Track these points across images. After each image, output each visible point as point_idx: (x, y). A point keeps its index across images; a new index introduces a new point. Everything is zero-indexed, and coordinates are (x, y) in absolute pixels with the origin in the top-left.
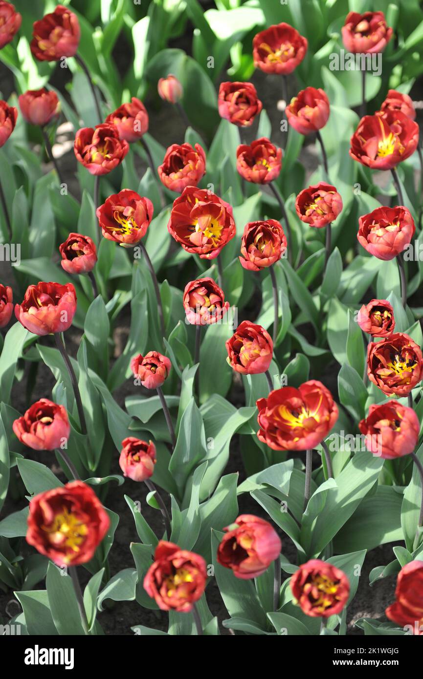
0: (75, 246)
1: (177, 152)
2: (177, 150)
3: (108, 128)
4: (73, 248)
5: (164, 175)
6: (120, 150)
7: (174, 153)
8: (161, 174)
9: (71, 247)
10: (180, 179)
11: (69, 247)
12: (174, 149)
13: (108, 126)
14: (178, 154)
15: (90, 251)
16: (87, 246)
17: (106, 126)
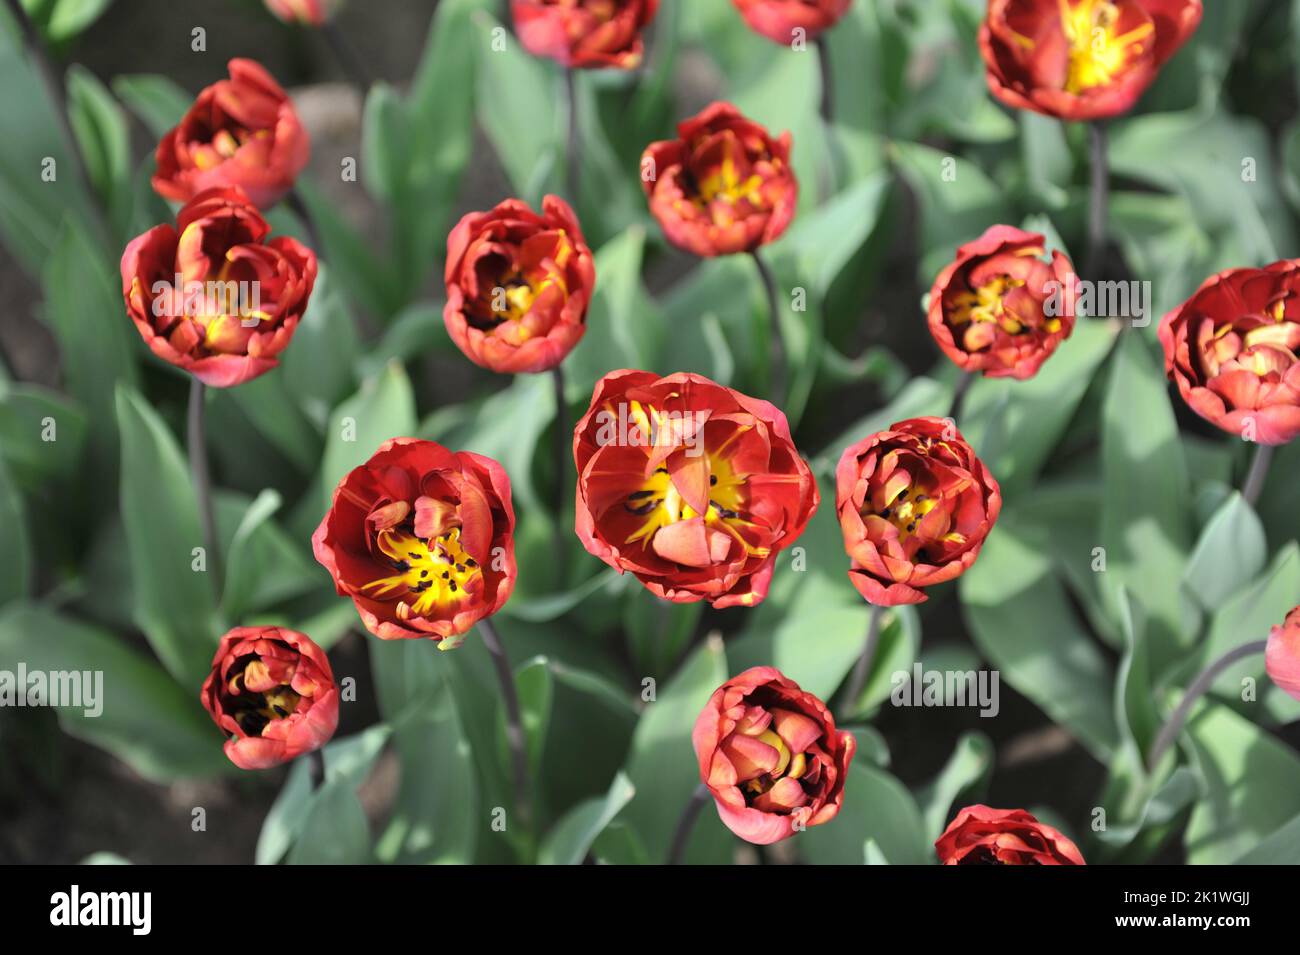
0: (257, 676)
1: (492, 239)
2: (488, 234)
3: (226, 212)
4: (250, 684)
5: (476, 335)
6: (295, 285)
7: (483, 247)
8: (467, 336)
9: (240, 683)
10: (541, 340)
11: (233, 685)
12: (476, 230)
13: (225, 206)
14: (497, 249)
15: (322, 685)
16: (300, 668)
17: (219, 207)
